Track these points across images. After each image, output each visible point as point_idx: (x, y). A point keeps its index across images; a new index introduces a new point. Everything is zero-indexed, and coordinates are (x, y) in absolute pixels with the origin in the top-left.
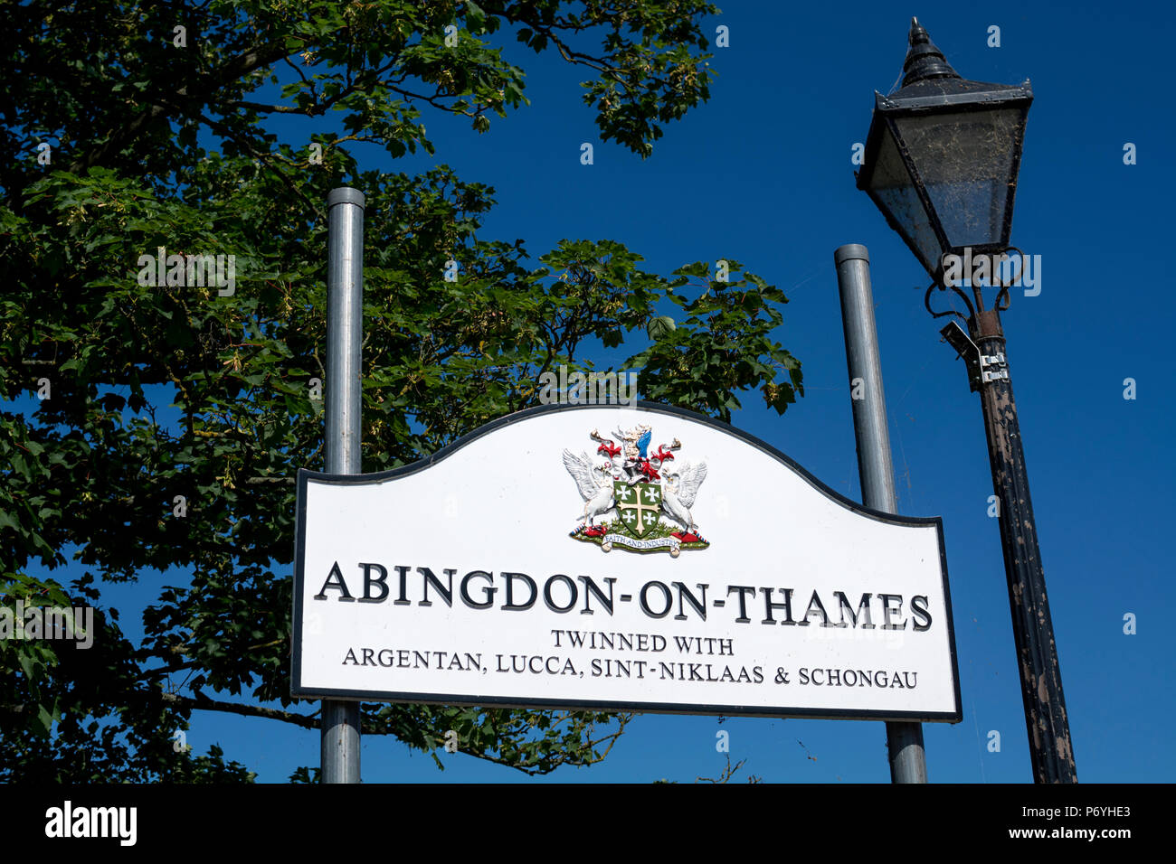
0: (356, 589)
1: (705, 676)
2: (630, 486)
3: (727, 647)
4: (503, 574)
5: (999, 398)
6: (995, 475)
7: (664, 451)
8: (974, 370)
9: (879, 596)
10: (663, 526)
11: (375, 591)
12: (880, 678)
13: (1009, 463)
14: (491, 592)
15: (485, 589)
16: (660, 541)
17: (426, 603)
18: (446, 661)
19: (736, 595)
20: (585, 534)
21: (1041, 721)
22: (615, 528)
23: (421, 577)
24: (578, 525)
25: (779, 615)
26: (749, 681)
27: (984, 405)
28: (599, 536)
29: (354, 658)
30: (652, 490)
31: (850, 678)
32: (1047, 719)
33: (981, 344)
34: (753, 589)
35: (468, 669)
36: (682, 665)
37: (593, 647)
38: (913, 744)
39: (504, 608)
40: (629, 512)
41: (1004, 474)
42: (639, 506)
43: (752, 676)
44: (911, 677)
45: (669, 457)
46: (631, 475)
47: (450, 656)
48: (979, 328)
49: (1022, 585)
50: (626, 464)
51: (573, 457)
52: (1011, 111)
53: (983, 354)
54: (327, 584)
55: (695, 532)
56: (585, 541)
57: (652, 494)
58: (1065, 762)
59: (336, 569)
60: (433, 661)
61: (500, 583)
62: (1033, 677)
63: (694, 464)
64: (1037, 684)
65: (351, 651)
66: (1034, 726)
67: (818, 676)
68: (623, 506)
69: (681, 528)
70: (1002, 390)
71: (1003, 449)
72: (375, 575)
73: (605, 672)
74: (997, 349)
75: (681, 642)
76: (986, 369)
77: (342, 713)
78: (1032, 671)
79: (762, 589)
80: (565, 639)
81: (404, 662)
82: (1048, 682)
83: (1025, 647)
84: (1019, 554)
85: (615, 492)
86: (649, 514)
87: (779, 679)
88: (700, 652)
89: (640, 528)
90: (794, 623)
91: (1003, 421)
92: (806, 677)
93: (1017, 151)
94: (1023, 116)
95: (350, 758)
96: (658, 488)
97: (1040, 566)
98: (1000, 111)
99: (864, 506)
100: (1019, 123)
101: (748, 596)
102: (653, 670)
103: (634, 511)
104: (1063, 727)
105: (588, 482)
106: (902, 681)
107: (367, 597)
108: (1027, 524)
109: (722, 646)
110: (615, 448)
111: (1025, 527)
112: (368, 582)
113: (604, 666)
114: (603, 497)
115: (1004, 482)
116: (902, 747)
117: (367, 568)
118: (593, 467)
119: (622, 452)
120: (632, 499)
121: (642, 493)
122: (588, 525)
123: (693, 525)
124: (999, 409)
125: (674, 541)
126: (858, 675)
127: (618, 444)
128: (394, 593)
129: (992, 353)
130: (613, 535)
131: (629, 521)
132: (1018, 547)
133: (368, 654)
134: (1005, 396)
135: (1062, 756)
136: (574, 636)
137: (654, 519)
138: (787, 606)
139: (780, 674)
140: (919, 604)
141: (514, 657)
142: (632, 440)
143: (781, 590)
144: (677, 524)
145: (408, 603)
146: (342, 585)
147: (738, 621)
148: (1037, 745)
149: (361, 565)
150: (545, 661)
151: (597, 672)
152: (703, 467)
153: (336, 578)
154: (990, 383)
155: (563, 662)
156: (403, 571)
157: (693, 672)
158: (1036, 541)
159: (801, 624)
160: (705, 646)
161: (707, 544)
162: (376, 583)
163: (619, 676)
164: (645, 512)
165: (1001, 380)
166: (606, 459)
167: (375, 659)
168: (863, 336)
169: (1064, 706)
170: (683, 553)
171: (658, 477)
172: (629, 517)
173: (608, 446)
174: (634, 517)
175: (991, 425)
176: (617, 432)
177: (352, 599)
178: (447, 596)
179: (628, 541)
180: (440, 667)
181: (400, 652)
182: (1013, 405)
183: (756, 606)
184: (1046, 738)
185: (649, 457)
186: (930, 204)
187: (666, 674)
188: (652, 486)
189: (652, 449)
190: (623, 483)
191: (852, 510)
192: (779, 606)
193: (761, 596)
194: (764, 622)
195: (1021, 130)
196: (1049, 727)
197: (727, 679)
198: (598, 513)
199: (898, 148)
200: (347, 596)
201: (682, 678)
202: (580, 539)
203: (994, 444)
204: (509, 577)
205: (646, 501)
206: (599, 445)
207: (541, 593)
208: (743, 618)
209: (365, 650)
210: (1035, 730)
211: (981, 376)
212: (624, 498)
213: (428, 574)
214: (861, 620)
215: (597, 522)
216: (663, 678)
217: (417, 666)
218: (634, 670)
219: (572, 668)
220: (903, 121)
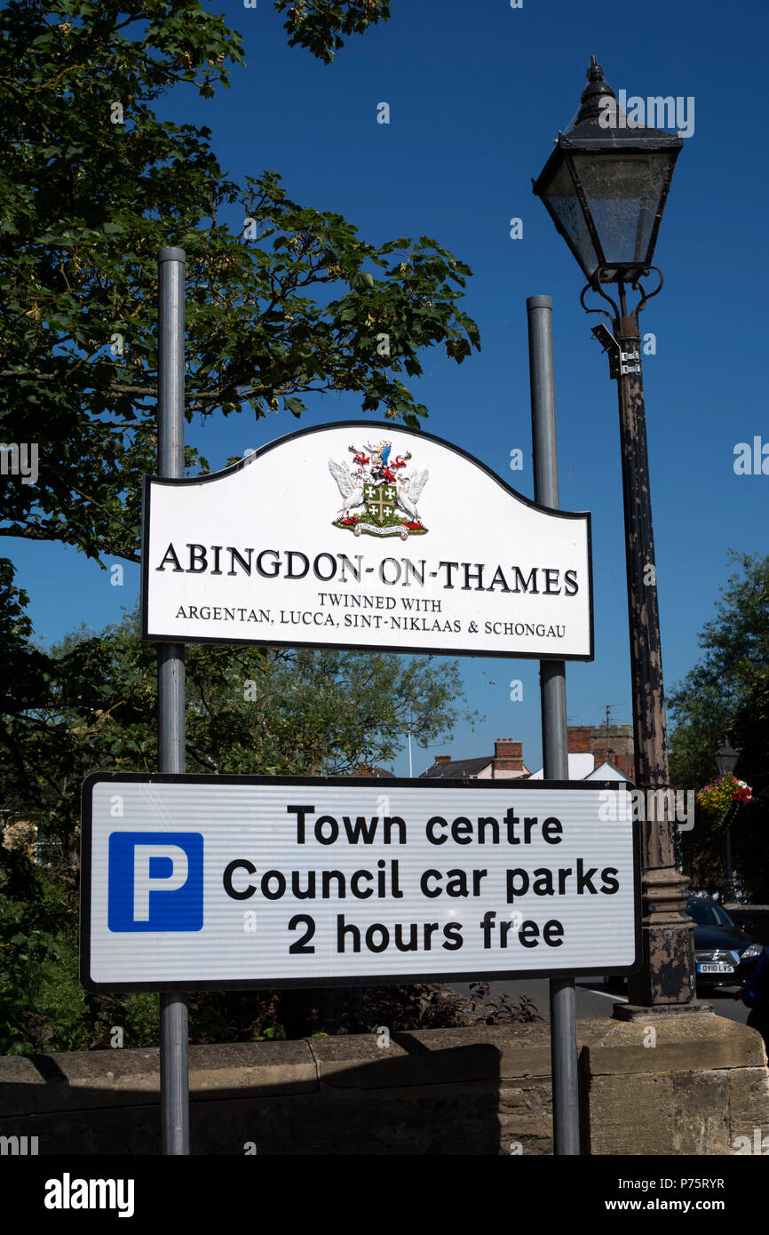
0: (185, 562)
1: (421, 627)
2: (375, 487)
3: (437, 606)
4: (286, 552)
5: (632, 387)
6: (623, 447)
7: (400, 461)
8: (615, 364)
9: (543, 570)
10: (397, 518)
11: (198, 565)
12: (540, 629)
13: (635, 440)
14: (277, 565)
15: (273, 563)
16: (394, 529)
17: (233, 573)
18: (246, 615)
19: (444, 568)
20: (342, 523)
21: (641, 639)
22: (363, 519)
23: (229, 554)
24: (339, 516)
25: (474, 583)
26: (451, 630)
27: (620, 391)
28: (352, 525)
29: (184, 613)
30: (390, 490)
31: (520, 629)
32: (646, 637)
33: (622, 343)
34: (457, 564)
35: (261, 621)
36: (406, 619)
37: (346, 605)
38: (559, 675)
39: (286, 577)
40: (374, 507)
41: (630, 448)
42: (380, 502)
43: (453, 627)
44: (561, 629)
45: (403, 465)
46: (376, 479)
47: (249, 612)
48: (622, 330)
49: (636, 535)
50: (372, 470)
51: (336, 465)
52: (665, 155)
53: (622, 351)
54: (165, 559)
55: (419, 522)
56: (342, 528)
57: (390, 493)
58: (656, 670)
59: (171, 549)
60: (238, 615)
61: (284, 559)
62: (638, 605)
63: (420, 470)
64: (641, 610)
65: (181, 608)
66: (636, 642)
67: (498, 628)
68: (369, 502)
69: (410, 519)
70: (635, 382)
71: (631, 428)
72: (198, 553)
73: (354, 623)
74: (634, 347)
75: (406, 602)
76: (624, 363)
77: (173, 651)
78: (638, 601)
79: (463, 564)
80: (327, 600)
81: (218, 616)
82: (649, 610)
83: (634, 582)
84: (636, 511)
85: (364, 492)
86: (388, 508)
87: (471, 630)
88: (418, 610)
89: (381, 518)
90: (483, 589)
91: (633, 406)
92: (490, 628)
93: (666, 189)
94: (673, 160)
95: (180, 683)
96: (394, 489)
97: (651, 521)
98: (655, 155)
99: (536, 503)
100: (670, 167)
101: (453, 569)
102: (386, 622)
103: (377, 506)
104: (656, 643)
105: (346, 484)
106: (555, 632)
107: (192, 569)
108: (644, 489)
109: (434, 606)
110: (366, 458)
111: (642, 490)
112: (193, 558)
113: (353, 619)
114: (356, 495)
115: (630, 454)
116: (551, 677)
117: (192, 547)
118: (350, 473)
119: (370, 461)
120: (376, 497)
121: (384, 493)
122: (345, 516)
123: (417, 517)
124: (631, 396)
125: (403, 529)
126: (525, 627)
127: (368, 455)
128: (211, 566)
129: (630, 351)
130: (362, 524)
131: (374, 514)
132: (636, 505)
133: (193, 610)
134: (637, 386)
135: (654, 665)
136: (334, 598)
137: (391, 512)
138: (480, 577)
139: (472, 626)
140: (570, 576)
141: (292, 613)
142: (378, 452)
143: (476, 565)
144: (407, 516)
145: (221, 573)
146: (175, 560)
147: (445, 587)
148: (637, 656)
149: (188, 545)
150: (313, 615)
151: (348, 624)
152: (426, 472)
153: (171, 555)
154: (625, 375)
155: (326, 616)
156: (217, 549)
157: (413, 624)
158: (649, 501)
159: (488, 590)
160: (422, 605)
161: (427, 531)
162: (199, 559)
163: (363, 626)
164: (385, 506)
165: (634, 373)
166: (359, 467)
167: (198, 613)
168: (544, 369)
169: (658, 628)
170: (410, 537)
171: (395, 481)
172: (373, 510)
173: (361, 456)
174: (377, 511)
175: (624, 409)
176: (367, 446)
177: (182, 570)
178: (248, 568)
179: (372, 528)
180: (242, 619)
181: (215, 609)
182: (642, 393)
183: (458, 576)
184: (644, 650)
185: (389, 465)
186: (594, 227)
187: (395, 625)
188: (390, 487)
189: (391, 458)
190: (370, 485)
191: (528, 506)
192: (474, 577)
193: (462, 569)
194: (463, 588)
195: (671, 172)
196: (646, 644)
197: (436, 629)
198: (352, 507)
199: (573, 180)
200: (178, 568)
201: (406, 628)
202: (339, 527)
203: (625, 423)
204: (290, 554)
205: (385, 498)
206: (355, 456)
207: (312, 566)
208: (449, 585)
209: (191, 607)
210: (636, 645)
211: (620, 369)
212: (371, 496)
213: (234, 552)
214: (530, 587)
215: (351, 515)
216: (393, 628)
217: (226, 619)
218: (374, 622)
219: (332, 621)
220: (578, 157)
